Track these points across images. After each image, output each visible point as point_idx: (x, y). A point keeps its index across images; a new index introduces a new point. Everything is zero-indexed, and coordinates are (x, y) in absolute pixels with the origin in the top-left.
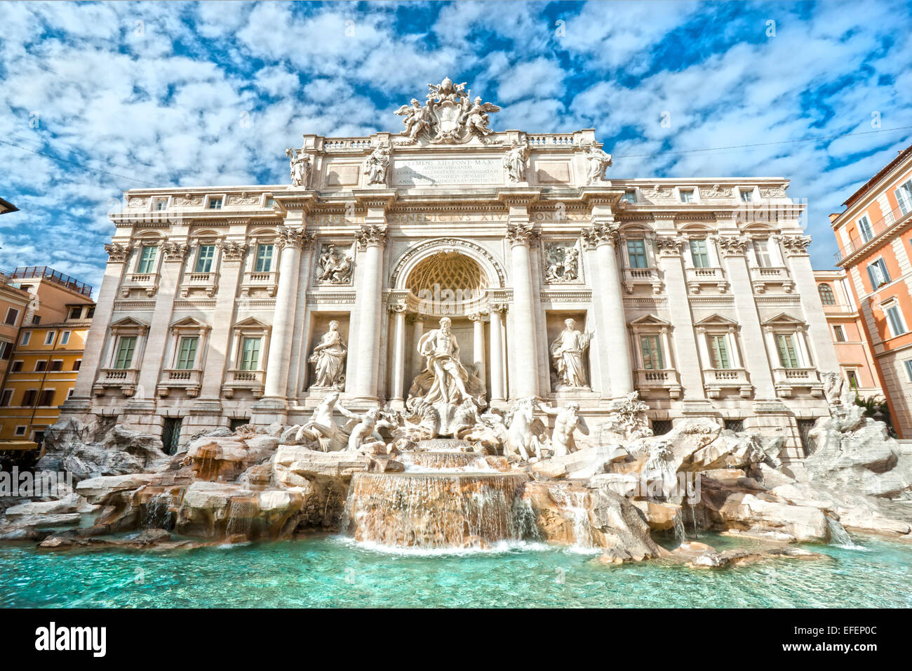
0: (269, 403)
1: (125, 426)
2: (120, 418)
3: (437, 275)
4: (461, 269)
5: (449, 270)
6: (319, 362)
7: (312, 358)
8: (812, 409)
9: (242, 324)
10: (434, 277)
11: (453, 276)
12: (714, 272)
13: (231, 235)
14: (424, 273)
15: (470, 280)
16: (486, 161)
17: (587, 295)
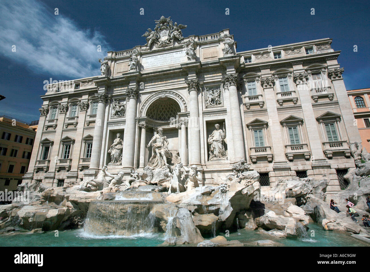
0: (90, 172)
1: (44, 184)
2: (43, 180)
3: (163, 109)
4: (172, 104)
5: (167, 106)
6: (112, 152)
7: (109, 150)
8: (345, 164)
9: (86, 138)
10: (162, 110)
11: (169, 108)
12: (291, 94)
13: (83, 100)
14: (156, 108)
15: (176, 110)
16: (180, 52)
17: (225, 111)
